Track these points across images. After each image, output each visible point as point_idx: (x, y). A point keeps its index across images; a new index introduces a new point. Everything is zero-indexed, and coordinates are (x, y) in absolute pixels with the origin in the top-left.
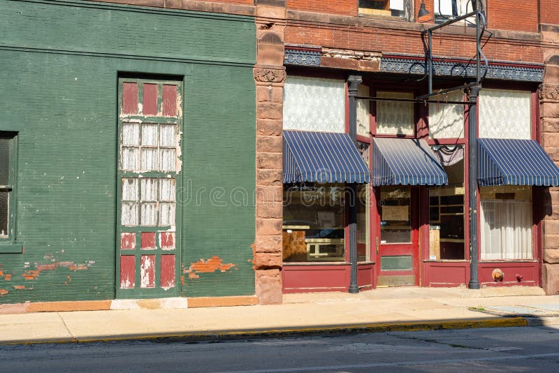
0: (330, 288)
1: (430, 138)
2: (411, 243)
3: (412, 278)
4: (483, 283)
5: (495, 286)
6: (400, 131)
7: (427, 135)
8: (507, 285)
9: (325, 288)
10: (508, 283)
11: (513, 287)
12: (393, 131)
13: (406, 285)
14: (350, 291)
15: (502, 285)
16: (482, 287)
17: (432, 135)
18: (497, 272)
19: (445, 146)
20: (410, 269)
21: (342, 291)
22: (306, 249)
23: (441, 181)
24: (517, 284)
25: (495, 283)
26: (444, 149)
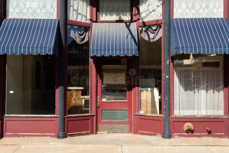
0: (42, 134)
1: (141, 21)
2: (127, 101)
3: (127, 126)
4: (174, 134)
5: (187, 136)
6: (120, 17)
7: (139, 19)
8: (198, 136)
9: (39, 134)
10: (198, 134)
11: (203, 138)
12: (115, 18)
13: (122, 132)
14: (58, 137)
15: (193, 136)
16: (174, 137)
17: (142, 19)
18: (188, 125)
19: (150, 27)
20: (126, 120)
21: (52, 136)
22: (82, 103)
23: (132, 52)
24: (207, 136)
25: (186, 134)
26: (150, 29)
